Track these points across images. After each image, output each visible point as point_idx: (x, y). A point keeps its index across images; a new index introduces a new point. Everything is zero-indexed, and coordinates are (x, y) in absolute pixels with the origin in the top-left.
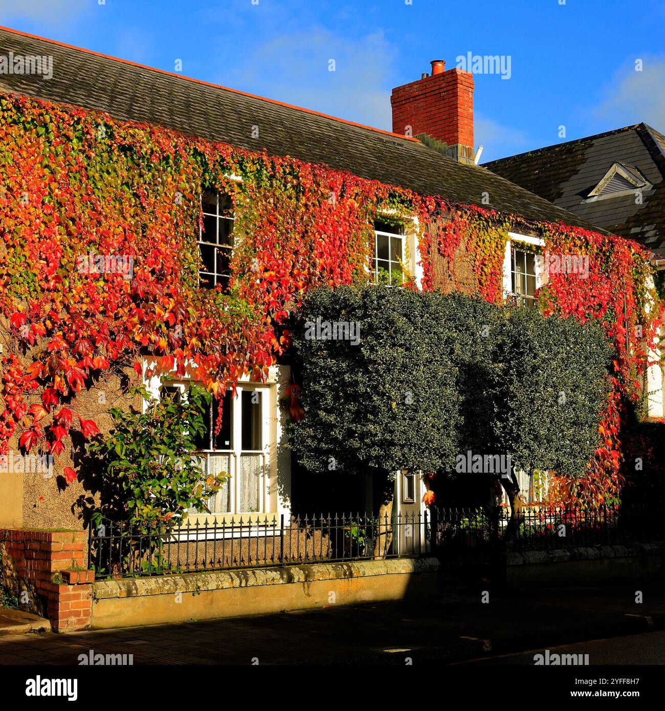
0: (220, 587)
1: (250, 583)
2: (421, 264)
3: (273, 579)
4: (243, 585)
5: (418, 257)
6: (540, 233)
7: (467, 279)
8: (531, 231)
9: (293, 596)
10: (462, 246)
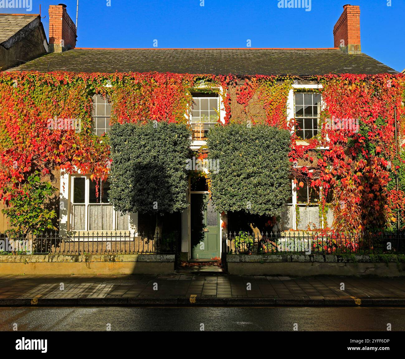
0: (38, 261)
1: (53, 261)
2: (224, 110)
3: (67, 260)
4: (50, 261)
5: (222, 106)
6: (317, 81)
7: (259, 113)
8: (311, 81)
9: (80, 268)
10: (255, 97)
